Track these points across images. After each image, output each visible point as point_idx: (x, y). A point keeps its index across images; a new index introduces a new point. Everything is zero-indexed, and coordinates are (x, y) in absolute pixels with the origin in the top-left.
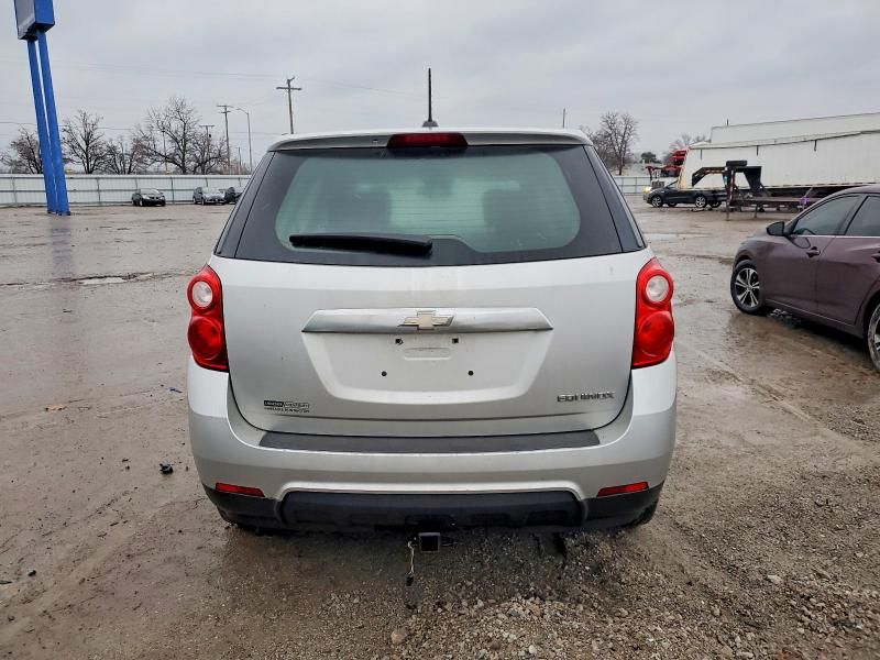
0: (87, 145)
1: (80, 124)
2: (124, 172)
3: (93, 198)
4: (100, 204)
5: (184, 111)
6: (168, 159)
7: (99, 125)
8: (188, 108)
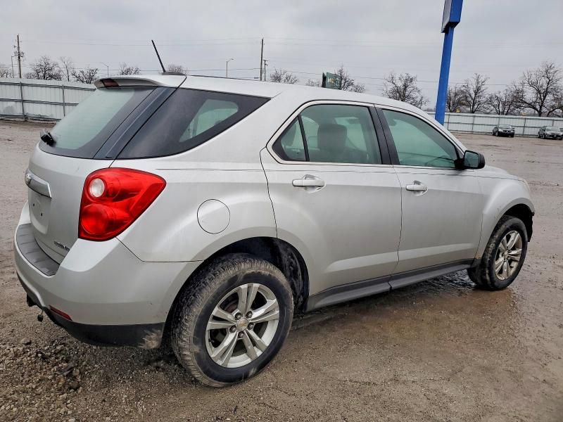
0: (476, 95)
1: (474, 82)
2: (503, 113)
3: (469, 128)
4: (472, 132)
5: (552, 71)
6: (531, 105)
7: (486, 83)
8: (555, 69)
